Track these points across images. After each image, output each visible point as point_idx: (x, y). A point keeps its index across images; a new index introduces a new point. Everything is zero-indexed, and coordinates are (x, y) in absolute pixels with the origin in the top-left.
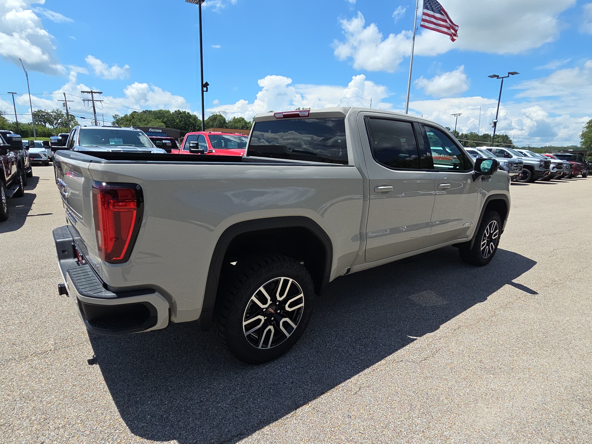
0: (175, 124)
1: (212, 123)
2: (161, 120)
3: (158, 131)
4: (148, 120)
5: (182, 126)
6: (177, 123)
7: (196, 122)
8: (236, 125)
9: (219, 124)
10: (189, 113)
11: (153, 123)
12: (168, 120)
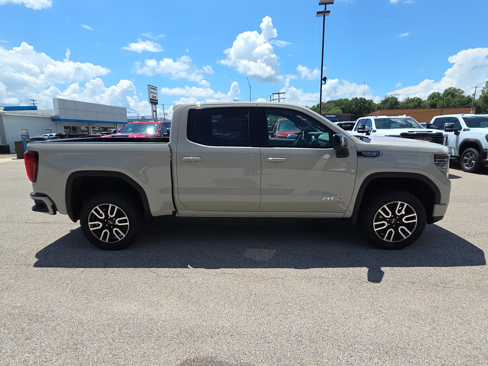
0: (352, 109)
1: (384, 106)
2: (340, 107)
3: (333, 116)
4: (329, 108)
5: (357, 111)
6: (353, 109)
7: (370, 106)
8: (408, 105)
9: (390, 106)
10: (365, 99)
11: (332, 110)
12: (346, 107)
